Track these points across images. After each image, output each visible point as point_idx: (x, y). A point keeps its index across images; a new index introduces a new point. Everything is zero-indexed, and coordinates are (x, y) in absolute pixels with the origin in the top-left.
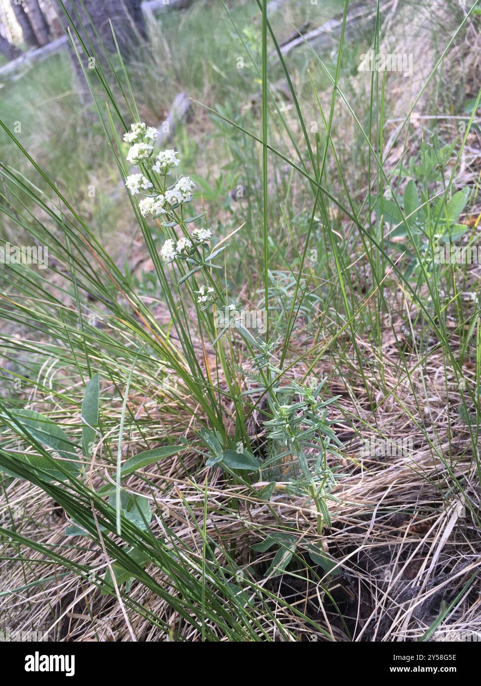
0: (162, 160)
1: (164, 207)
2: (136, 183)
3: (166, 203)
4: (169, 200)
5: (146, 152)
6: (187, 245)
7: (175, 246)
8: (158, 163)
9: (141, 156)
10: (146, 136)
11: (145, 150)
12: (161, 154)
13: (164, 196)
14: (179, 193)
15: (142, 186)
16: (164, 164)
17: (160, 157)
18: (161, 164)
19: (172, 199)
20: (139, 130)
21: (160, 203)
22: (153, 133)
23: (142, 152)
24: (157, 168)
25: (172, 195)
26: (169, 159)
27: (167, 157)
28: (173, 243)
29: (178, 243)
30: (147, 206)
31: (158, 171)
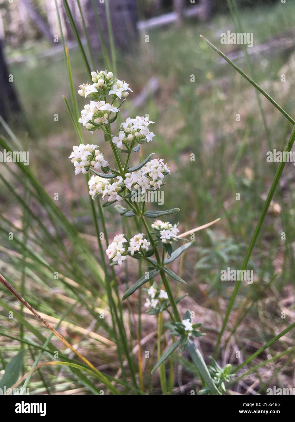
0: (128, 130)
1: (119, 192)
2: (84, 158)
3: (123, 188)
4: (129, 186)
5: (106, 115)
6: (143, 247)
7: (127, 245)
8: (122, 135)
9: (97, 121)
10: (111, 93)
11: (105, 112)
12: (129, 121)
13: (124, 178)
14: (146, 180)
15: (93, 162)
16: (130, 136)
17: (125, 125)
18: (127, 134)
19: (133, 185)
20: (101, 81)
21: (115, 186)
22: (121, 90)
23: (99, 114)
24: (119, 141)
25: (134, 181)
26: (139, 130)
27: (136, 127)
28: (125, 240)
29: (132, 241)
30: (99, 186)
31: (120, 145)
